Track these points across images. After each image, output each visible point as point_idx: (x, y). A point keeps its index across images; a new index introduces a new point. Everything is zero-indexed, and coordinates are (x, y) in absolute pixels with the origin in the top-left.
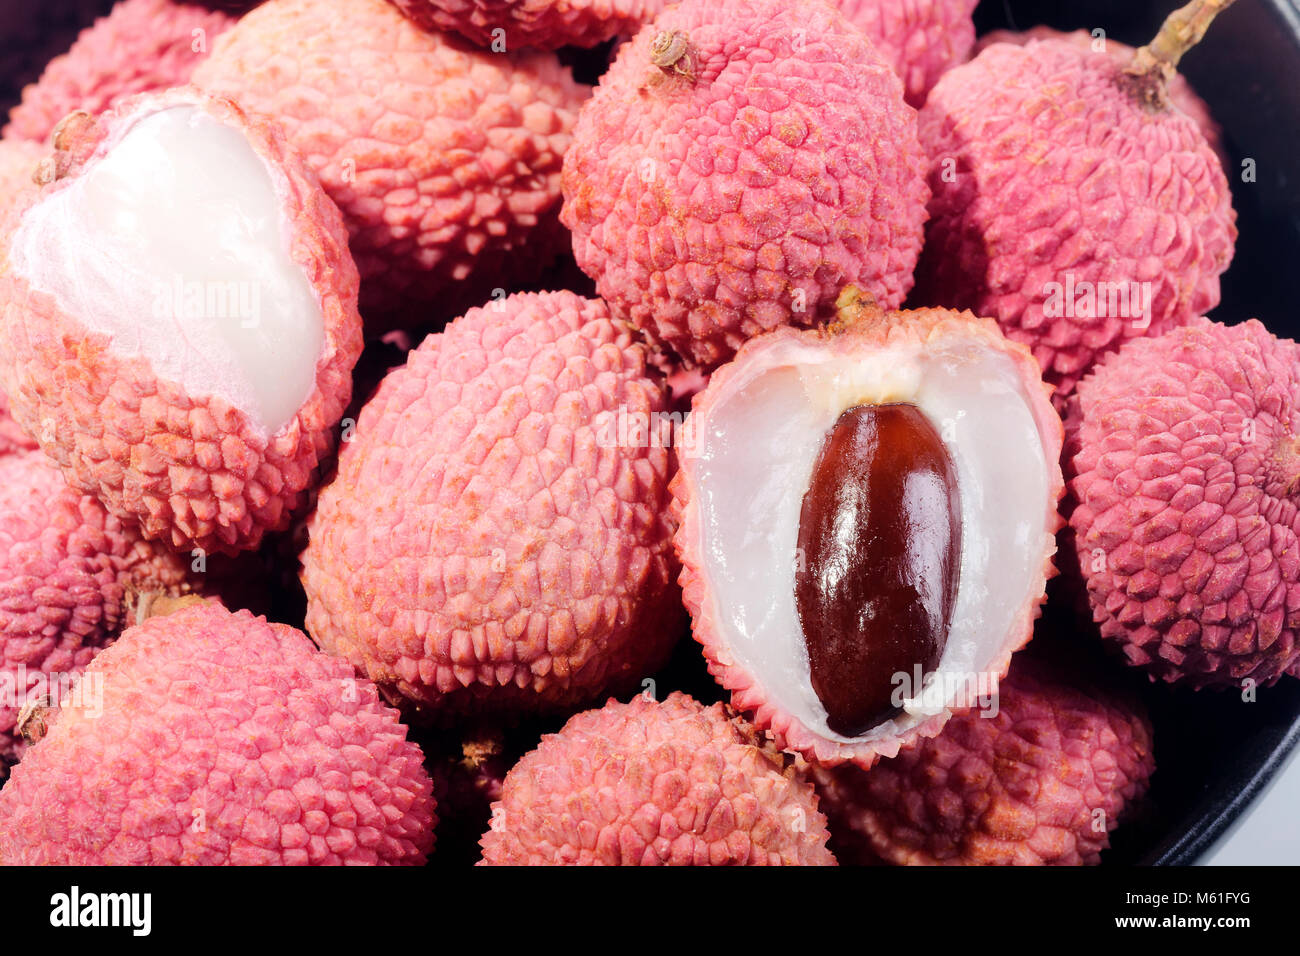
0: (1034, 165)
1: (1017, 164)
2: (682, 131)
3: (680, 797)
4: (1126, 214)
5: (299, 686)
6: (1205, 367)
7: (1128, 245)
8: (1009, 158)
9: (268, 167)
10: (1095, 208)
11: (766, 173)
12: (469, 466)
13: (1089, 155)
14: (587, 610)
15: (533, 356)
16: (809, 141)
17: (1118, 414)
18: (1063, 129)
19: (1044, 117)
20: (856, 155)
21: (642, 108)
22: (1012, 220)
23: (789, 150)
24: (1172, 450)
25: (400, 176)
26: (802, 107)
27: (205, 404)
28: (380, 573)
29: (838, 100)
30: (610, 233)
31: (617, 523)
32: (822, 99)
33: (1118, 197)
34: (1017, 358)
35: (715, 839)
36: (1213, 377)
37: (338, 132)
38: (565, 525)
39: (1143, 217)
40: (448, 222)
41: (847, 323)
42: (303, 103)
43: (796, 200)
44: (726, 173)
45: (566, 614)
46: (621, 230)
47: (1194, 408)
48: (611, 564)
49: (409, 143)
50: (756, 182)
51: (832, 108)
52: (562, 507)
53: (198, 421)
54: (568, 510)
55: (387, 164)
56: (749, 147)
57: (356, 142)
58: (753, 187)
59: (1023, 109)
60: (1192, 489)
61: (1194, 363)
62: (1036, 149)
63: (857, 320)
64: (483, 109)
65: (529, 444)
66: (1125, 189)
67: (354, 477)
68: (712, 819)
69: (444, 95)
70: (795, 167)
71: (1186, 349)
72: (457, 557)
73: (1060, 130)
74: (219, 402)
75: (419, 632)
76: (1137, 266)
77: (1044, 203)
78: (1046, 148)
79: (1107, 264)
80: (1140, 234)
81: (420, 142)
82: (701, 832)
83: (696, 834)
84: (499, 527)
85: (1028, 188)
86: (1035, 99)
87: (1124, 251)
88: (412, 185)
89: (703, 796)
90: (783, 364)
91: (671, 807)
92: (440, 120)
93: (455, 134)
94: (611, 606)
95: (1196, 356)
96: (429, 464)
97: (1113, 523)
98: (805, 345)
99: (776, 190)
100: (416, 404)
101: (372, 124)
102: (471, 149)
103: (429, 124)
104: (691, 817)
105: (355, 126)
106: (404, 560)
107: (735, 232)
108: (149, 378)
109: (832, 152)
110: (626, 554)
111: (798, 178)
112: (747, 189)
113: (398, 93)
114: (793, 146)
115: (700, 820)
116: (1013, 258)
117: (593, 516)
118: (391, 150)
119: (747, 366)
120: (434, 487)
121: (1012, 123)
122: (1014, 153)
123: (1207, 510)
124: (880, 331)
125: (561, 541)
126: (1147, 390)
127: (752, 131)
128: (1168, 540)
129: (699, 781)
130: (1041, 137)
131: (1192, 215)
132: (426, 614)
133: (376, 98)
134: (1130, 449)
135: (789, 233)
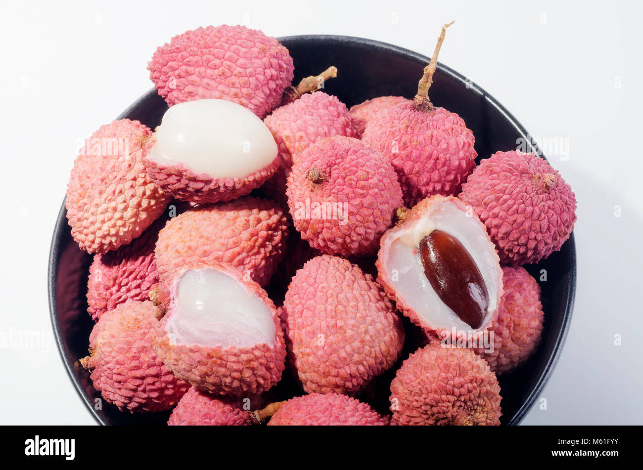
0: (416, 145)
1: (411, 147)
2: (332, 194)
3: (449, 368)
4: (448, 143)
5: (333, 407)
6: (500, 172)
7: (453, 152)
8: (408, 147)
9: (226, 273)
10: (439, 147)
11: (365, 192)
12: (334, 320)
13: (429, 133)
14: (387, 338)
15: (326, 279)
16: (369, 176)
17: (486, 199)
18: (417, 131)
19: (409, 130)
20: (382, 172)
21: (314, 195)
22: (419, 163)
23: (367, 182)
24: (509, 199)
25: (244, 254)
26: (361, 168)
27: (256, 348)
28: (328, 363)
29: (368, 160)
30: (327, 234)
31: (379, 311)
32: (364, 163)
33: (443, 141)
34: (452, 200)
35: (464, 376)
36: (504, 173)
37: (220, 253)
38: (369, 319)
39: (452, 142)
40: (262, 259)
41: (404, 219)
42: (205, 252)
43: (376, 194)
44: (354, 198)
45: (383, 343)
46: (330, 231)
47: (506, 185)
48: (384, 321)
49: (240, 244)
50: (363, 196)
51: (368, 163)
52: (365, 315)
53: (257, 353)
54: (367, 315)
55: (239, 254)
56: (355, 188)
57: (226, 253)
58: (363, 198)
59: (402, 131)
60: (522, 206)
61: (496, 173)
62: (414, 140)
63: (406, 216)
64: (251, 222)
65: (345, 304)
66: (443, 137)
67: (300, 342)
68: (461, 370)
69: (239, 225)
70: (371, 185)
71: (491, 171)
72: (347, 346)
73: (416, 131)
74: (259, 344)
75: (349, 372)
76: (458, 156)
77: (426, 154)
78: (416, 138)
79: (451, 160)
80: (455, 147)
81: (243, 242)
82: (460, 376)
83: (459, 376)
84: (353, 331)
85: (418, 152)
86: (403, 126)
87: (453, 154)
88: (248, 256)
89: (455, 365)
90: (394, 240)
91: (448, 372)
92: (243, 232)
93: (250, 234)
94: (391, 333)
95: (495, 171)
96: (322, 326)
97: (506, 228)
98: (396, 232)
99: (370, 195)
100: (305, 311)
101: (227, 245)
102: (256, 236)
103: (241, 236)
104: (455, 372)
105: (223, 249)
106: (333, 355)
107: (365, 212)
108: (238, 350)
109: (376, 175)
110: (386, 317)
111: (373, 188)
112: (362, 199)
113: (228, 232)
114: (366, 180)
115: (458, 372)
116: (425, 173)
117: (373, 312)
118: (237, 249)
119: (385, 247)
120: (328, 331)
121: (401, 137)
122: (408, 145)
123: (529, 209)
124: (415, 216)
125: (371, 324)
126: (489, 187)
127: (354, 183)
128: (524, 223)
129: (452, 362)
130: (413, 136)
131: (463, 133)
132: (348, 366)
133: (223, 237)
134: (497, 206)
135: (379, 204)
